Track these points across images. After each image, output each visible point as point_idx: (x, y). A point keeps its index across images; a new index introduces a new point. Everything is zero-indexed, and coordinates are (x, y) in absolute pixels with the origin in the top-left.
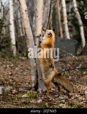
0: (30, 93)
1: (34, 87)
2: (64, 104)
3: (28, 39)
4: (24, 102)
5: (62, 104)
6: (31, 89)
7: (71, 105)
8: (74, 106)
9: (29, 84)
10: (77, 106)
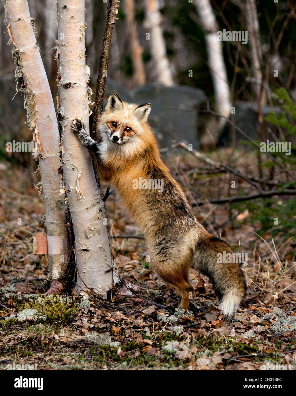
0: (48, 303)
1: (59, 280)
2: (182, 343)
3: (30, 94)
4: (30, 340)
5: (176, 343)
6: (48, 285)
7: (210, 344)
8: (221, 350)
9: (36, 269)
10: (231, 349)
